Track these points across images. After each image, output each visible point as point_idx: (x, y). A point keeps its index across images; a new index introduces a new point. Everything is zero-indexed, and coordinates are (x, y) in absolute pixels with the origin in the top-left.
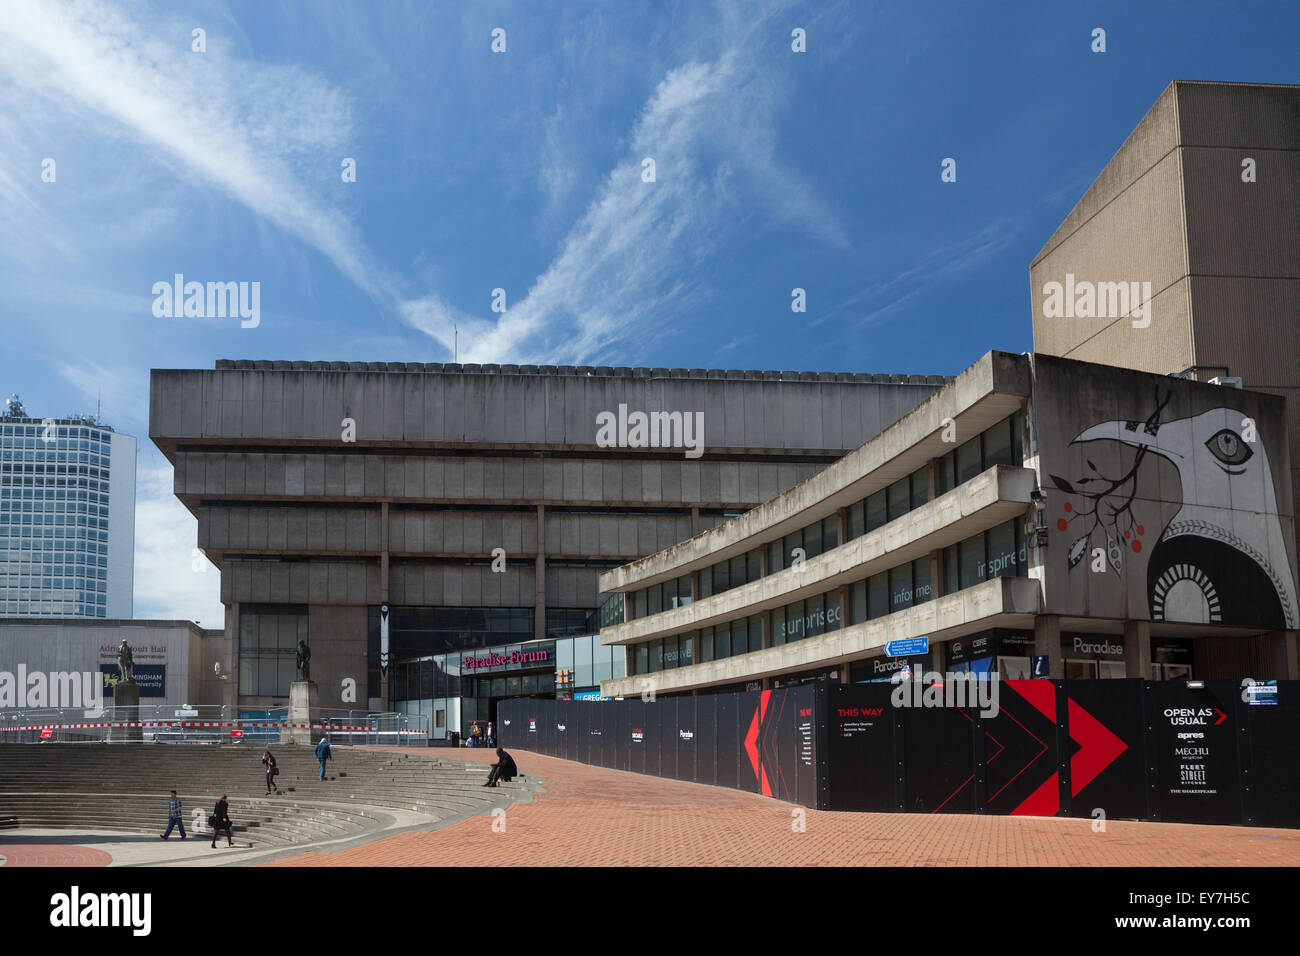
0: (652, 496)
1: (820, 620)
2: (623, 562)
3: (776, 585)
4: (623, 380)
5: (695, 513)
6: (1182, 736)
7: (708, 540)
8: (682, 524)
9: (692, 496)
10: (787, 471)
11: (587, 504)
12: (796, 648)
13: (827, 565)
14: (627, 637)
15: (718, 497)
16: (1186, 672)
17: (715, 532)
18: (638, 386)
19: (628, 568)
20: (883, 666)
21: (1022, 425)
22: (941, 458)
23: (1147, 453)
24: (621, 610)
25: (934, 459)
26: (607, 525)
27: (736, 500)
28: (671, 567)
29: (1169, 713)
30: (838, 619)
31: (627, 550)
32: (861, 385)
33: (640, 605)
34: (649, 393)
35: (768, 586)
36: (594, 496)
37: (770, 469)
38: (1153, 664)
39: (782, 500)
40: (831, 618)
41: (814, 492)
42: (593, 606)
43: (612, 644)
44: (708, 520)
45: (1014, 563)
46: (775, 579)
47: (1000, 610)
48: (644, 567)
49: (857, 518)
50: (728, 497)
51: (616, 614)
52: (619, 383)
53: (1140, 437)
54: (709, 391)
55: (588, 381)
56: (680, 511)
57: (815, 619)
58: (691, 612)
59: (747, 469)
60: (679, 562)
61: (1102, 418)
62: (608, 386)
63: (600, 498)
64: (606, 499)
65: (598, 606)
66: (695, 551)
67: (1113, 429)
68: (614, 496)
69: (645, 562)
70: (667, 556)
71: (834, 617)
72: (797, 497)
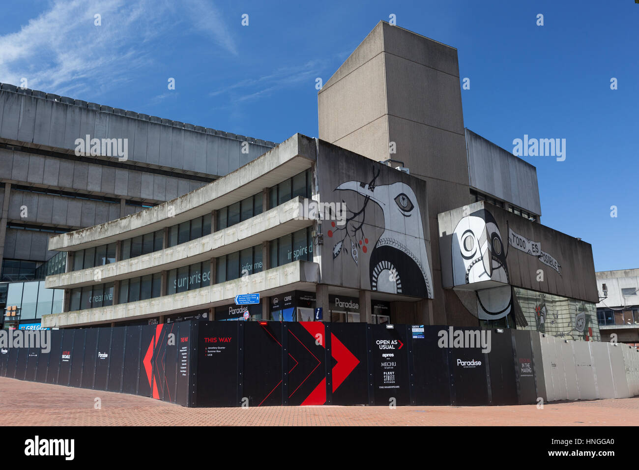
0: (94, 187)
1: (198, 279)
2: (69, 230)
3: (172, 254)
4: (80, 108)
5: (123, 203)
6: (384, 355)
7: (130, 221)
8: (113, 209)
9: (121, 191)
10: (184, 183)
11: (46, 187)
12: (182, 296)
13: (204, 244)
14: (66, 283)
15: (139, 194)
16: (387, 320)
17: (135, 216)
18: (91, 114)
19: (73, 234)
20: (234, 310)
21: (312, 176)
22: (271, 188)
23: (369, 200)
24: (64, 264)
25: (267, 188)
26: (60, 203)
27: (151, 197)
28: (102, 236)
29: (378, 342)
30: (209, 279)
31: (72, 222)
32: (230, 139)
33: (78, 261)
34: (98, 120)
35: (167, 255)
36: (51, 182)
37: (173, 181)
38: (372, 315)
39: (179, 200)
40: (205, 278)
41: (199, 198)
42: (44, 260)
43: (54, 288)
44: (131, 208)
45: (306, 253)
46: (172, 251)
47: (298, 279)
48: (84, 235)
49: (223, 218)
50: (146, 195)
51: (60, 266)
52: (77, 110)
53: (366, 191)
54: (138, 127)
55: (55, 105)
56: (114, 200)
57: (195, 278)
58: (114, 268)
59: (160, 179)
60: (109, 233)
61: (349, 179)
62: (69, 110)
63: (55, 184)
64: (60, 185)
65: (46, 260)
66: (120, 227)
67: (354, 185)
68: (67, 184)
69: (85, 232)
70: (101, 229)
71: (207, 278)
72: (188, 200)
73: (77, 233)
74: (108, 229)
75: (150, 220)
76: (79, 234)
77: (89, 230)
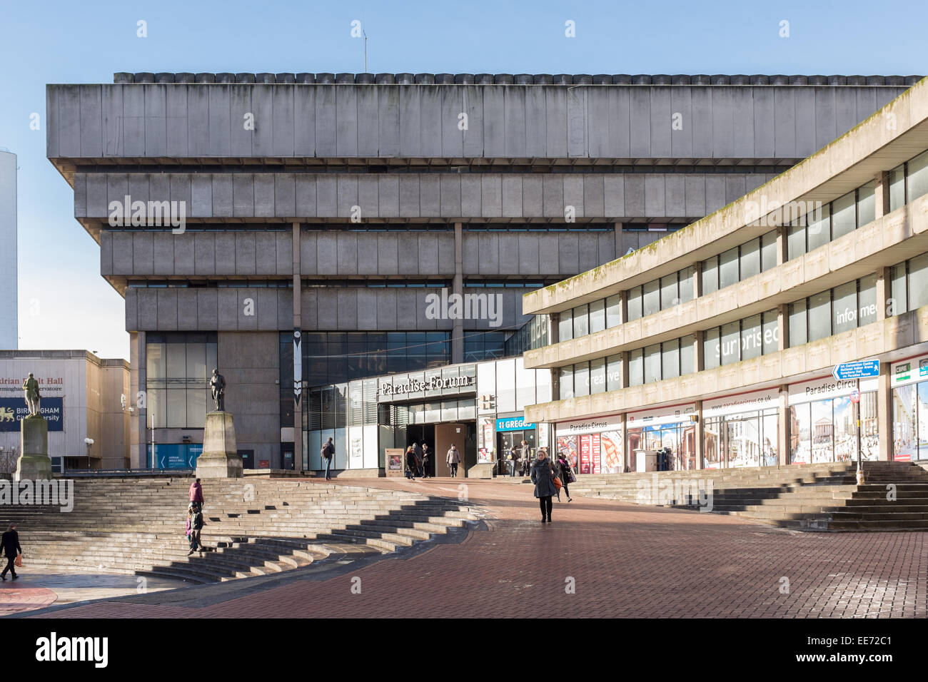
1: (757, 341)
2: (547, 281)
3: (711, 305)
4: (544, 88)
5: (619, 228)
7: (639, 259)
8: (604, 241)
9: (615, 209)
10: (716, 182)
11: (506, 221)
12: (732, 370)
13: (766, 284)
14: (551, 360)
15: (643, 211)
18: (560, 94)
19: (554, 290)
22: (890, 172)
24: (544, 332)
26: (527, 242)
27: (661, 214)
30: (776, 340)
31: (549, 269)
32: (796, 87)
33: (565, 327)
34: (571, 102)
35: (703, 306)
36: (514, 211)
37: (696, 181)
40: (768, 339)
43: (536, 368)
44: (632, 236)
46: (710, 299)
48: (571, 287)
49: (798, 236)
50: (654, 209)
51: (538, 336)
52: (540, 92)
54: (635, 98)
55: (507, 90)
56: (606, 225)
57: (751, 340)
58: (620, 333)
59: (675, 180)
60: (609, 281)
62: (529, 94)
63: (519, 214)
64: (526, 216)
65: (518, 326)
66: (624, 269)
68: (535, 211)
69: (572, 282)
70: (596, 275)
71: (772, 337)
72: (735, 213)
73: (560, 286)
74: (606, 275)
75: (672, 253)
76: (564, 287)
77: (577, 280)
